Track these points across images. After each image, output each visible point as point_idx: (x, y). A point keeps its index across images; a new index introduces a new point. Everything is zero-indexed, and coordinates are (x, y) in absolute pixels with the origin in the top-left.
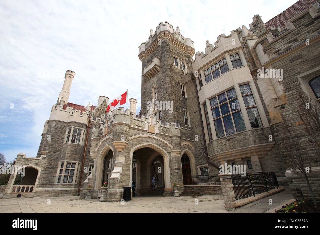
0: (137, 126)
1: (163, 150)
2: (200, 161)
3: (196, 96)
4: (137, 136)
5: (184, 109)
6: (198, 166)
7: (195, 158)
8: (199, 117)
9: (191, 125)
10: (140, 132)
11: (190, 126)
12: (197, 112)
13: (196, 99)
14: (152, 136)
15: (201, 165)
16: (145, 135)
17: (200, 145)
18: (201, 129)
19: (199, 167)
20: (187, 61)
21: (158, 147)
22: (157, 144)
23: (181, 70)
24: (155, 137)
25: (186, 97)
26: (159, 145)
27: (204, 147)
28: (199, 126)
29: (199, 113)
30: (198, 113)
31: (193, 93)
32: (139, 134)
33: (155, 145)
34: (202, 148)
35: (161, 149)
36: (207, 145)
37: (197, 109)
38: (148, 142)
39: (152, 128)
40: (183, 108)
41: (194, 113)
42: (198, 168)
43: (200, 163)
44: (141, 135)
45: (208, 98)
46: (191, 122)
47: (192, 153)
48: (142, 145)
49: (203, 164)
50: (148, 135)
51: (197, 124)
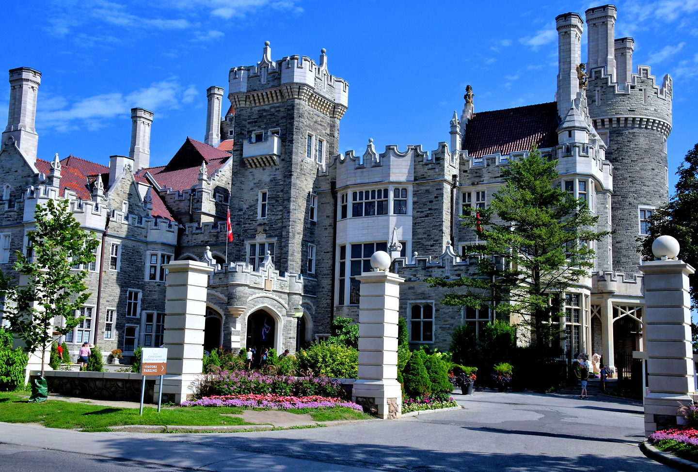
0: (255, 283)
1: (277, 312)
2: (320, 328)
3: (333, 224)
4: (254, 296)
5: (309, 244)
6: (316, 335)
7: (314, 322)
8: (330, 262)
9: (316, 270)
10: (257, 291)
11: (313, 272)
12: (328, 252)
13: (332, 231)
14: (268, 295)
15: (321, 333)
16: (261, 295)
17: (326, 305)
18: (330, 282)
19: (318, 336)
20: (328, 135)
21: (273, 309)
22: (272, 305)
23: (314, 164)
24: (271, 296)
25: (315, 219)
26: (274, 306)
27: (330, 309)
28: (328, 276)
29: (331, 256)
30: (329, 255)
31: (328, 217)
32: (255, 293)
33: (270, 306)
34: (327, 311)
35: (276, 311)
36: (335, 309)
37: (330, 249)
38: (263, 303)
39: (269, 284)
40: (309, 242)
41: (325, 252)
42: (316, 337)
43: (320, 331)
44: (257, 295)
45: (350, 243)
46: (316, 265)
47: (311, 314)
48: (257, 307)
49: (324, 332)
50: (264, 295)
51: (326, 272)
